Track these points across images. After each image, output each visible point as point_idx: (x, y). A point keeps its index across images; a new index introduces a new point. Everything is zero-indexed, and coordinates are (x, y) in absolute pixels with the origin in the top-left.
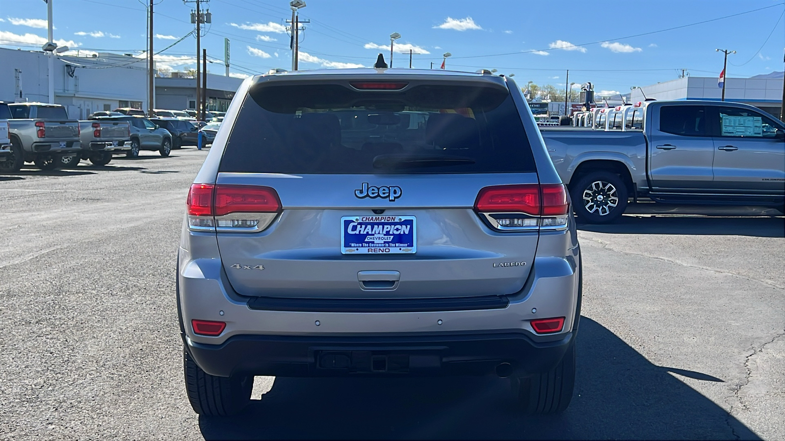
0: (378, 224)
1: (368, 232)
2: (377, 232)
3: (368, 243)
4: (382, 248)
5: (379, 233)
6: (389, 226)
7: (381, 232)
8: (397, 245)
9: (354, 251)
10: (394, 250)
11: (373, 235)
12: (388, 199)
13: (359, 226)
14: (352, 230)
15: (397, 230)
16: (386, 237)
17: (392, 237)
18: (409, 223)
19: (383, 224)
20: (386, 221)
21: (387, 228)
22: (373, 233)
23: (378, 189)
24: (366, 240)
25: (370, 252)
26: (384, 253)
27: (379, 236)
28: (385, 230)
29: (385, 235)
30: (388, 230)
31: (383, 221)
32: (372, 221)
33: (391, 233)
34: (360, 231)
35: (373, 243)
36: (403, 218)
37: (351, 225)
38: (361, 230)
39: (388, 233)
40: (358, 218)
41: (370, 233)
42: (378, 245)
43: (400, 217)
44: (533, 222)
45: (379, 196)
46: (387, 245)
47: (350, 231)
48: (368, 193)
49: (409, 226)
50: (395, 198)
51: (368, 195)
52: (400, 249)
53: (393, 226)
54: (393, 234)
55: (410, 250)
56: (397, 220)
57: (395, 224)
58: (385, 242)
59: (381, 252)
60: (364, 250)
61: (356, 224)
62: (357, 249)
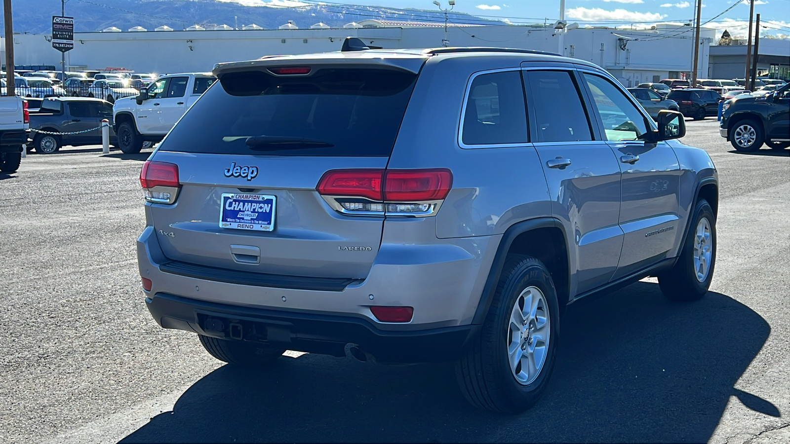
0: (248, 202)
1: (240, 209)
2: (247, 210)
3: (240, 218)
4: (248, 224)
5: (248, 211)
6: (255, 204)
7: (249, 210)
8: (260, 222)
9: (228, 225)
10: (257, 227)
11: (244, 212)
12: (246, 178)
13: (234, 203)
14: (229, 206)
15: (261, 208)
16: (253, 214)
17: (257, 214)
18: (269, 202)
19: (252, 202)
20: (253, 199)
21: (254, 206)
22: (244, 210)
23: (241, 168)
24: (238, 216)
25: (239, 228)
26: (249, 229)
27: (248, 212)
28: (253, 207)
29: (252, 212)
30: (254, 208)
31: (250, 199)
32: (243, 199)
33: (256, 211)
34: (234, 207)
35: (243, 219)
36: (266, 197)
37: (229, 201)
38: (236, 206)
39: (254, 211)
40: (233, 195)
41: (242, 210)
42: (246, 221)
43: (264, 196)
44: (379, 207)
45: (240, 175)
46: (253, 221)
47: (227, 208)
48: (233, 173)
49: (270, 205)
50: (252, 178)
51: (232, 175)
52: (261, 226)
53: (258, 204)
54: (258, 212)
55: (269, 228)
56: (261, 199)
57: (260, 202)
58: (252, 219)
59: (247, 229)
60: (234, 226)
61: (232, 200)
62: (230, 224)
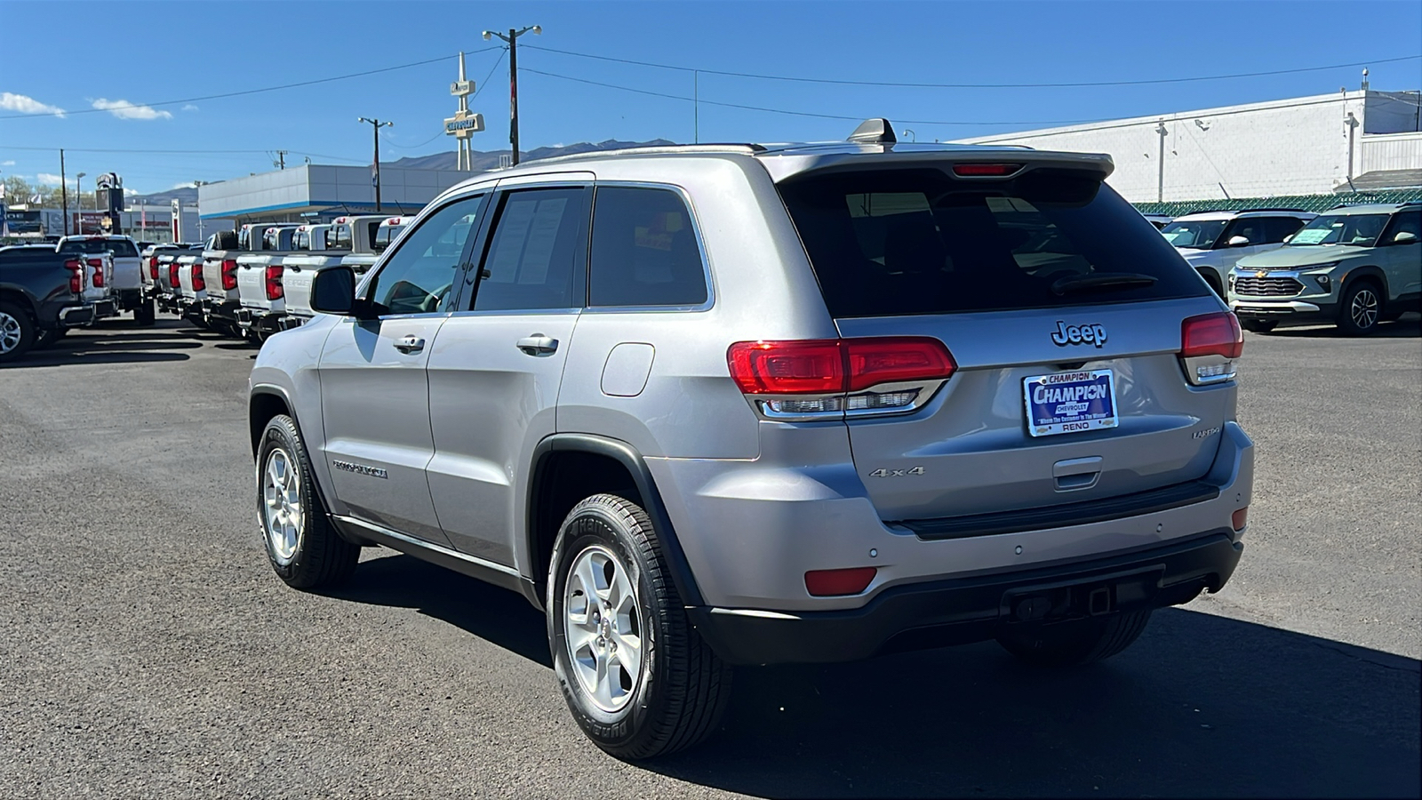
0: (1068, 386)
1: (1057, 400)
2: (1068, 399)
3: (1059, 416)
4: (1078, 423)
5: (1071, 400)
6: (1081, 388)
7: (1073, 399)
8: (1095, 415)
9: (1046, 430)
10: (1093, 424)
11: (1064, 403)
12: (1094, 344)
13: (1046, 391)
14: (1039, 399)
15: (1092, 392)
16: (1080, 404)
17: (1087, 404)
18: (1104, 380)
19: (1074, 385)
20: (1079, 380)
21: (1080, 391)
22: (1064, 400)
23: (1080, 330)
24: (1057, 412)
25: (1066, 431)
26: (1083, 429)
27: (1070, 403)
28: (1078, 394)
29: (1078, 402)
30: (1081, 394)
31: (1075, 380)
32: (1062, 382)
33: (1085, 398)
34: (1048, 398)
35: (1065, 415)
36: (1099, 374)
37: (1038, 389)
38: (1050, 397)
39: (1081, 399)
40: (1044, 377)
41: (1060, 400)
42: (1071, 419)
43: (1094, 373)
45: (1083, 340)
46: (1082, 417)
47: (1037, 401)
48: (1068, 337)
49: (1104, 386)
51: (1069, 341)
52: (1100, 422)
53: (1086, 387)
54: (1088, 400)
55: (1112, 422)
56: (1091, 378)
57: (1089, 383)
58: (1080, 413)
59: (1079, 430)
60: (1058, 429)
61: (1042, 388)
62: (1050, 428)
